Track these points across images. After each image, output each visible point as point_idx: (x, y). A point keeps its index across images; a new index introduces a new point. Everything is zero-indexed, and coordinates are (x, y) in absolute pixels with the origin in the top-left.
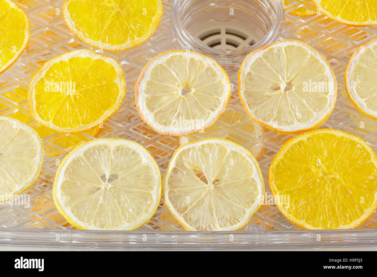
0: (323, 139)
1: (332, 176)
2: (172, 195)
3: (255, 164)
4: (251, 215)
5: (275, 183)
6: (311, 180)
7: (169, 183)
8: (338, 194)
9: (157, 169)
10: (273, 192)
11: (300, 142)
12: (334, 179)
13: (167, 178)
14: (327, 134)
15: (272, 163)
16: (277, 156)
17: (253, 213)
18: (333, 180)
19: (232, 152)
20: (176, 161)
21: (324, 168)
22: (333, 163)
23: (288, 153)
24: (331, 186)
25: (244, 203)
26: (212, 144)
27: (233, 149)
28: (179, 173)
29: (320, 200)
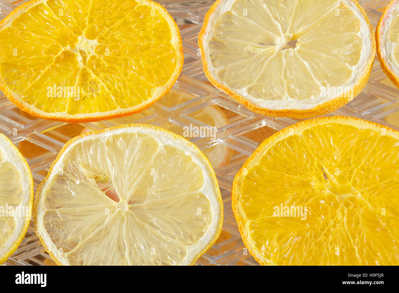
0: (332, 131)
1: (350, 195)
2: (50, 220)
3: (207, 169)
4: (195, 258)
5: (243, 206)
6: (309, 202)
7: (48, 199)
8: (360, 226)
9: (27, 174)
10: (239, 221)
11: (291, 137)
12: (353, 200)
13: (45, 189)
14: (341, 126)
15: (239, 173)
16: (248, 161)
17: (199, 256)
18: (351, 202)
19: (166, 147)
20: (65, 162)
21: (333, 181)
22: (351, 172)
23: (268, 156)
24: (346, 212)
25: (182, 236)
26: (132, 135)
27: (170, 143)
28: (68, 182)
29: (326, 235)
